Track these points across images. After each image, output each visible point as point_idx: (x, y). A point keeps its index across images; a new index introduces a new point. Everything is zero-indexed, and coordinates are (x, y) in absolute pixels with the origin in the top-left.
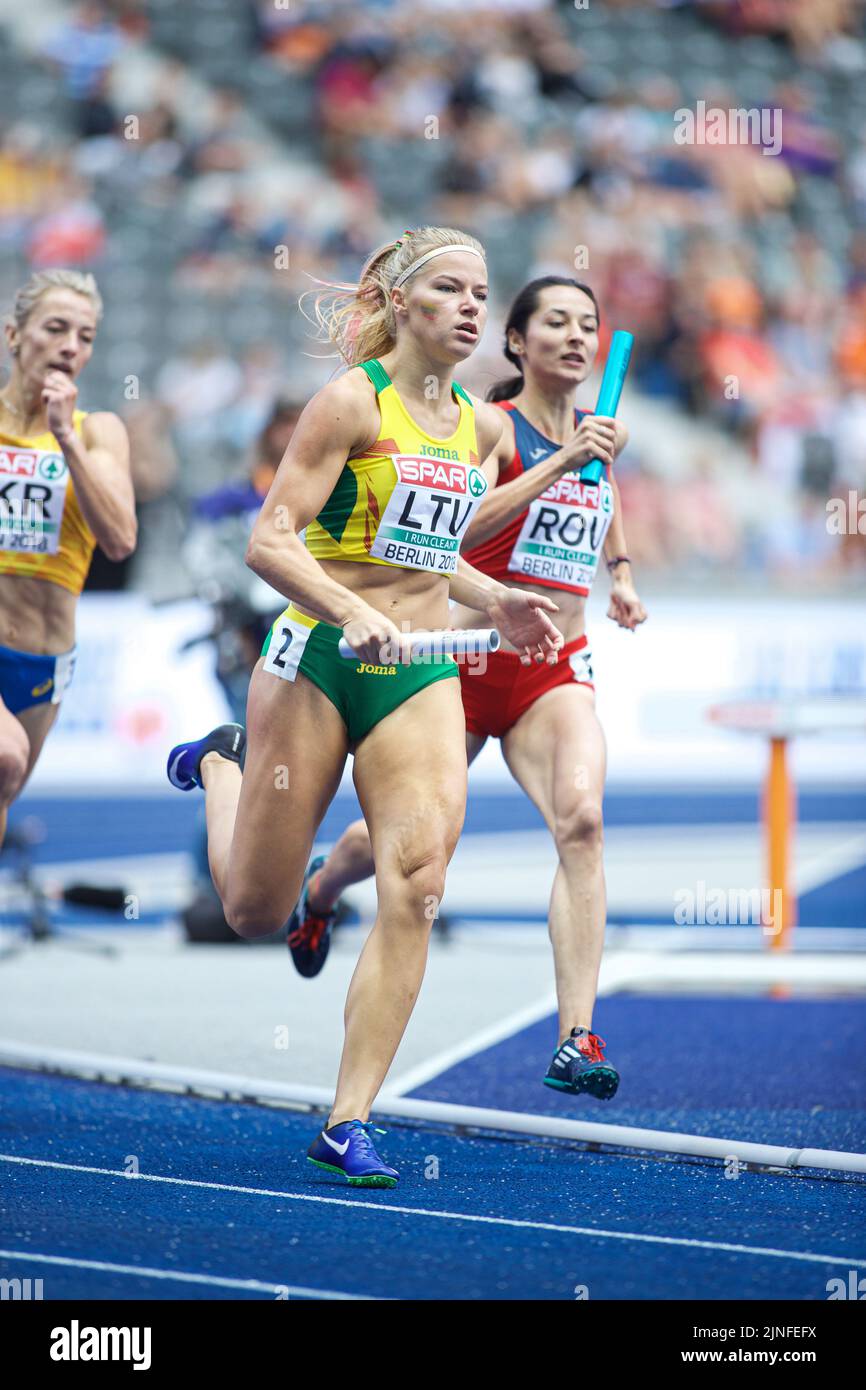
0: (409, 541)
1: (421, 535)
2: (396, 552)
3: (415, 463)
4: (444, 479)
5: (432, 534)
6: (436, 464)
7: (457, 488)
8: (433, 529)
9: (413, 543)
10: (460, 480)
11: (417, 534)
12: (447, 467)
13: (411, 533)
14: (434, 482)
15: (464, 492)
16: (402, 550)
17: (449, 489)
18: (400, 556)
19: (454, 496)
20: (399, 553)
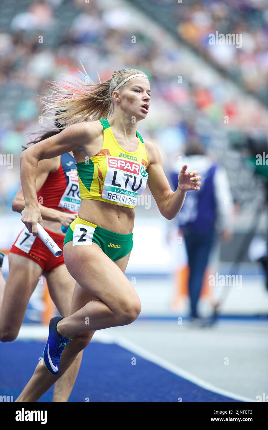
0: (116, 192)
1: (121, 189)
2: (112, 196)
3: (116, 161)
4: (130, 168)
5: (125, 189)
6: (126, 162)
7: (135, 172)
8: (126, 188)
9: (118, 193)
10: (137, 169)
11: (120, 189)
12: (131, 164)
13: (117, 189)
14: (125, 168)
15: (138, 174)
16: (114, 195)
17: (131, 172)
18: (114, 198)
19: (134, 175)
20: (113, 196)
